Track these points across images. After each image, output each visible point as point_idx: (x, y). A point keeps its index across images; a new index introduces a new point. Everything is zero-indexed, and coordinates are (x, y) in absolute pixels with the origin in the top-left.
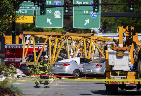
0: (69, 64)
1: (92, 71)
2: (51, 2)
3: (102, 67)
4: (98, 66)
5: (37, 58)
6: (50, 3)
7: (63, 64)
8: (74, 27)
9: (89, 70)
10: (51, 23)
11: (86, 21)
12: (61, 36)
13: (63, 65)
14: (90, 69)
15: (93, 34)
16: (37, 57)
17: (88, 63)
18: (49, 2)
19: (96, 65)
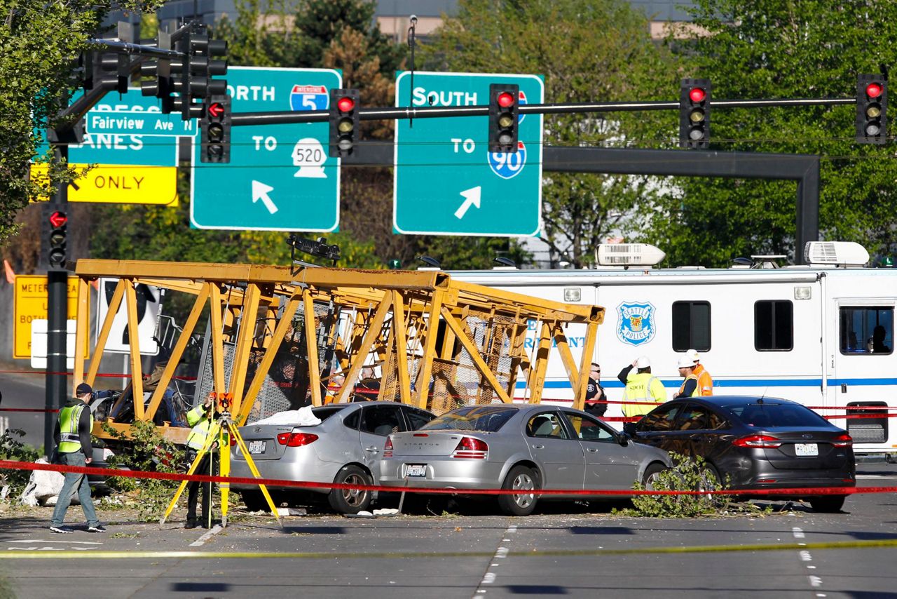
0: (314, 438)
1: (435, 476)
2: (273, 89)
3: (487, 455)
4: (469, 447)
5: (148, 401)
6: (269, 97)
7: (280, 436)
8: (397, 229)
9: (420, 470)
10: (272, 208)
11: (463, 194)
12: (278, 287)
13: (282, 442)
14: (423, 465)
15: (446, 277)
16: (150, 398)
17: (414, 430)
18: (265, 93)
19: (458, 442)
